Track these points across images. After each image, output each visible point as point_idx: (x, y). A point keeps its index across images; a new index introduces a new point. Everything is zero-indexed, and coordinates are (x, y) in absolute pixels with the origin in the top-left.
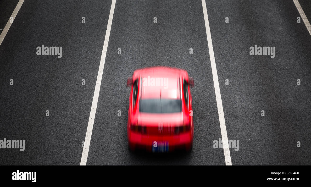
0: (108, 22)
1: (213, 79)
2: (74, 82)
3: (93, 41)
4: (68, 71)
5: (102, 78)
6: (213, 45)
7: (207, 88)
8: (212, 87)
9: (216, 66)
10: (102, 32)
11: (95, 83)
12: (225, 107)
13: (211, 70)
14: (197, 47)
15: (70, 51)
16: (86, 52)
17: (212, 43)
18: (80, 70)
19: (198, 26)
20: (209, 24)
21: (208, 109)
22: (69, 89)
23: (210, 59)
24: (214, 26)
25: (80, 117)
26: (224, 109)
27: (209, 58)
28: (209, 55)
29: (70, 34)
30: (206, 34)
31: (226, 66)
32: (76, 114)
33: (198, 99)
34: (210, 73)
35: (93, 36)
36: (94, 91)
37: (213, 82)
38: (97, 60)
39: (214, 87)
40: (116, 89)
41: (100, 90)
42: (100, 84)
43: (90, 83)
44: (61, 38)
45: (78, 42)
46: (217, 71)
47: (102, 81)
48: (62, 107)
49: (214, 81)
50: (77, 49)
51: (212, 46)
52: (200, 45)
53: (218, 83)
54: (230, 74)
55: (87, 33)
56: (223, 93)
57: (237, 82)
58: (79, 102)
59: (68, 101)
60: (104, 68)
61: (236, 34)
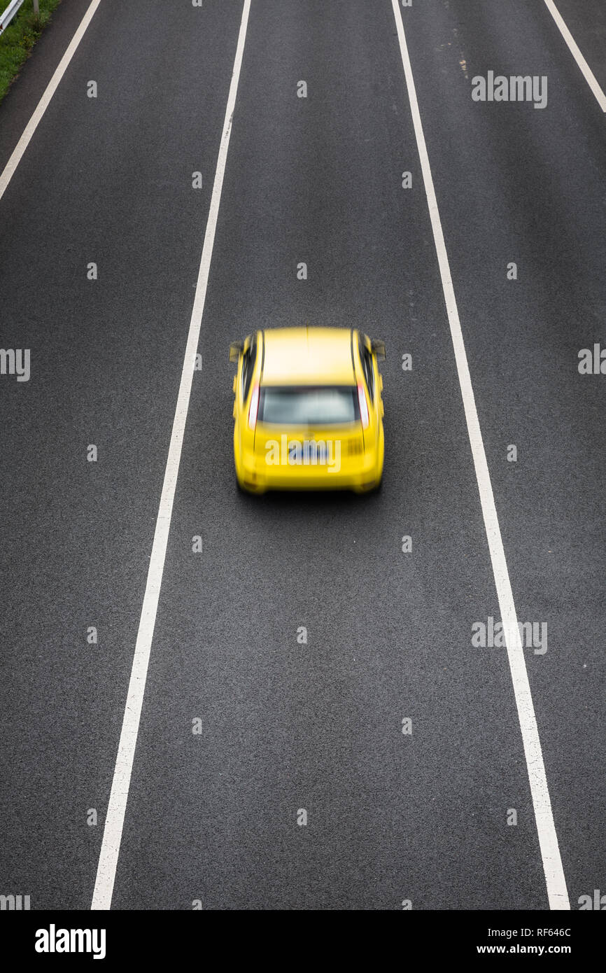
0: (185, 350)
1: (479, 502)
2: (98, 516)
3: (147, 402)
4: (80, 484)
5: (174, 503)
6: (477, 408)
7: (465, 527)
8: (478, 523)
9: (488, 465)
10: (171, 378)
11: (156, 515)
12: (517, 577)
13: (475, 476)
14: (433, 415)
15: (83, 431)
16: (129, 432)
17: (476, 402)
18: (113, 481)
19: (435, 356)
20: (466, 350)
21: (468, 584)
22: (84, 533)
23: (470, 447)
24: (479, 356)
25: (115, 609)
26: (512, 584)
27: (468, 443)
28: (468, 435)
29: (81, 383)
30: (457, 378)
31: (514, 467)
32: (106, 603)
33: (441, 556)
34: (471, 485)
35: (145, 387)
36: (153, 539)
37: (480, 508)
38: (158, 455)
39: (484, 524)
40: (214, 533)
41: (170, 535)
42: (170, 519)
43: (140, 518)
44: (59, 394)
45: (105, 406)
46: (491, 480)
47: (173, 511)
48: (66, 584)
49: (483, 506)
50: (103, 424)
51: (476, 411)
52: (443, 409)
53: (495, 513)
54: (527, 488)
55: (129, 379)
56: (510, 540)
57: (546, 510)
58: (112, 568)
59: (82, 567)
60: (180, 474)
61: (539, 377)
